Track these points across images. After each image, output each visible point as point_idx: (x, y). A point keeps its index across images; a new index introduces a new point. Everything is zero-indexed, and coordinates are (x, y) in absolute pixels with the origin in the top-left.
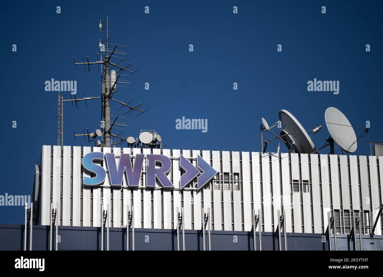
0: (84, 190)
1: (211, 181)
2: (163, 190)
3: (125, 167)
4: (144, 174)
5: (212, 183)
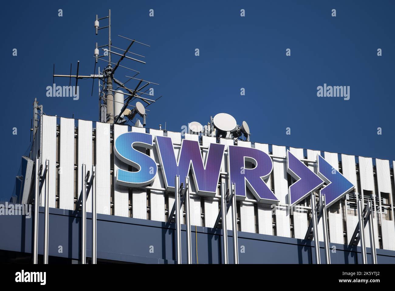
0: (116, 193)
1: (342, 200)
2: (257, 206)
3: (191, 161)
4: (224, 178)
5: (343, 204)
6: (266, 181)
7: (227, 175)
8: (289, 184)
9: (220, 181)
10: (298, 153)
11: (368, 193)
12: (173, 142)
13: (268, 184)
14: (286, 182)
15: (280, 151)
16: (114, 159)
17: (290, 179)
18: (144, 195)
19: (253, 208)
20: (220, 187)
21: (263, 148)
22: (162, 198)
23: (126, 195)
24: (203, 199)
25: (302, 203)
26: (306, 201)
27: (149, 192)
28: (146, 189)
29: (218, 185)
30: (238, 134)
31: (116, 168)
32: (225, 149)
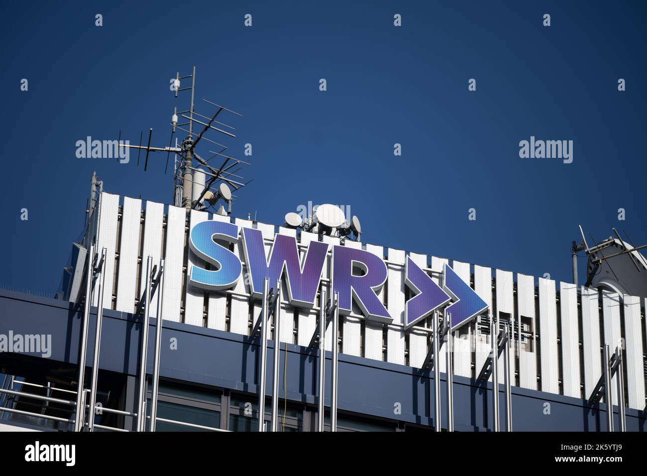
0: (189, 296)
1: (472, 323)
2: (364, 324)
3: (285, 261)
4: (325, 285)
5: (473, 328)
6: (378, 292)
7: (329, 282)
8: (407, 298)
9: (320, 289)
10: (420, 260)
11: (505, 316)
12: (264, 237)
13: (381, 297)
14: (403, 295)
15: (397, 256)
16: (189, 253)
17: (408, 292)
18: (224, 300)
19: (359, 325)
20: (319, 297)
21: (376, 251)
22: (246, 305)
23: (201, 299)
24: (297, 310)
25: (421, 323)
26: (426, 321)
27: (229, 298)
28: (226, 293)
29: (317, 294)
30: (346, 232)
31: (190, 264)
32: (329, 249)
